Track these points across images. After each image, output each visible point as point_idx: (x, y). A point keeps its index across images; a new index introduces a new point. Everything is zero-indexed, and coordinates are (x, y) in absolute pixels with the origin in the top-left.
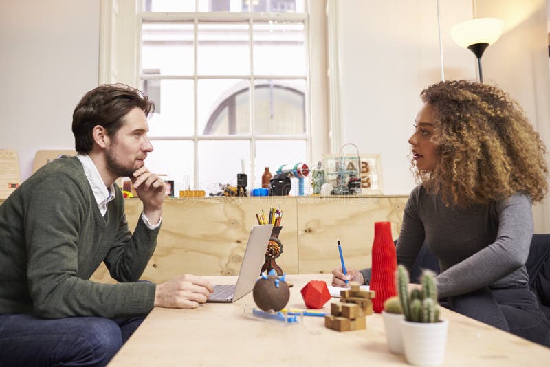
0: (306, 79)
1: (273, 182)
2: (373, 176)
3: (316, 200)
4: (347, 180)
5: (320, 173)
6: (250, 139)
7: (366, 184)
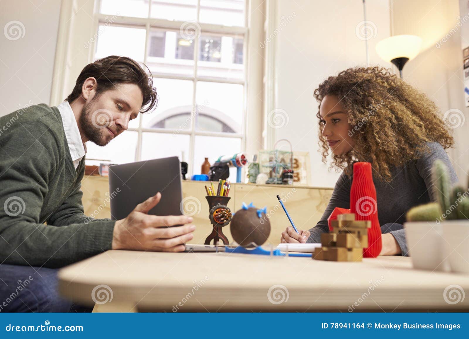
0: (243, 84)
1: (213, 169)
2: (302, 172)
3: (253, 187)
4: (281, 171)
5: (256, 166)
6: (190, 134)
7: (296, 179)
